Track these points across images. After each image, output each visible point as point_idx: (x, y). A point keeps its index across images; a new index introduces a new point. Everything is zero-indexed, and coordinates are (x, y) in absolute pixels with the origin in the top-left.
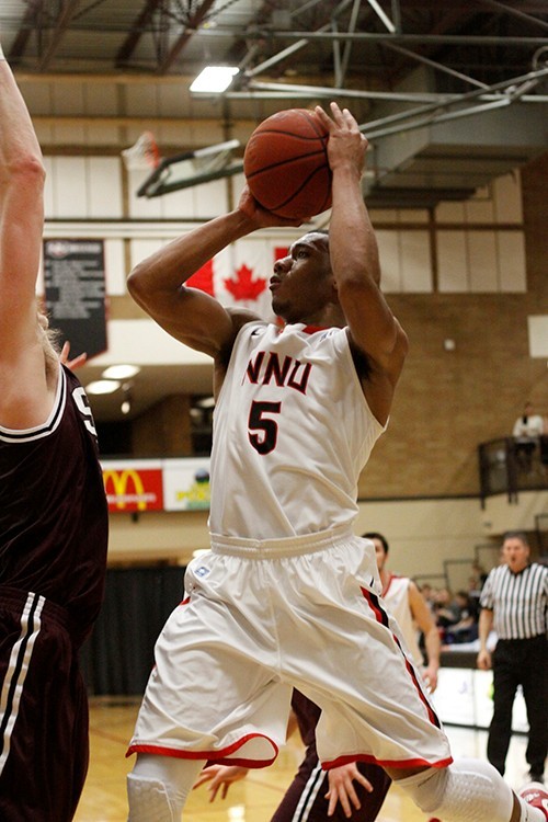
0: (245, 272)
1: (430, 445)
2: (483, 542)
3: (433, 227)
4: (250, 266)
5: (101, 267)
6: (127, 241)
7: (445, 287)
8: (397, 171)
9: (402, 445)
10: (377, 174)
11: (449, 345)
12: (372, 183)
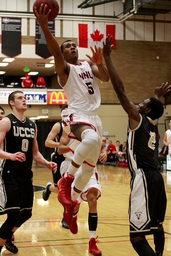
0: (97, 32)
1: (151, 88)
2: (166, 118)
3: (154, 21)
4: (99, 30)
5: (54, 29)
6: (62, 21)
7: (157, 40)
8: (149, 3)
9: (142, 88)
10: (141, 4)
11: (158, 58)
12: (140, 7)
